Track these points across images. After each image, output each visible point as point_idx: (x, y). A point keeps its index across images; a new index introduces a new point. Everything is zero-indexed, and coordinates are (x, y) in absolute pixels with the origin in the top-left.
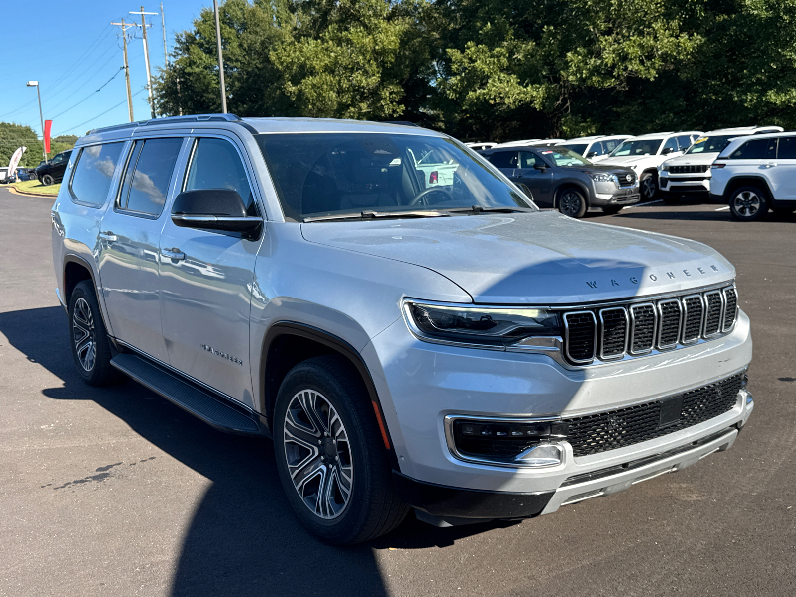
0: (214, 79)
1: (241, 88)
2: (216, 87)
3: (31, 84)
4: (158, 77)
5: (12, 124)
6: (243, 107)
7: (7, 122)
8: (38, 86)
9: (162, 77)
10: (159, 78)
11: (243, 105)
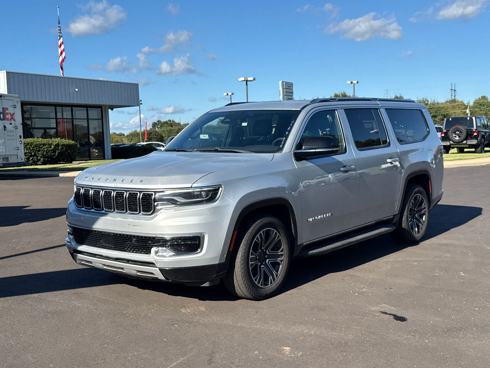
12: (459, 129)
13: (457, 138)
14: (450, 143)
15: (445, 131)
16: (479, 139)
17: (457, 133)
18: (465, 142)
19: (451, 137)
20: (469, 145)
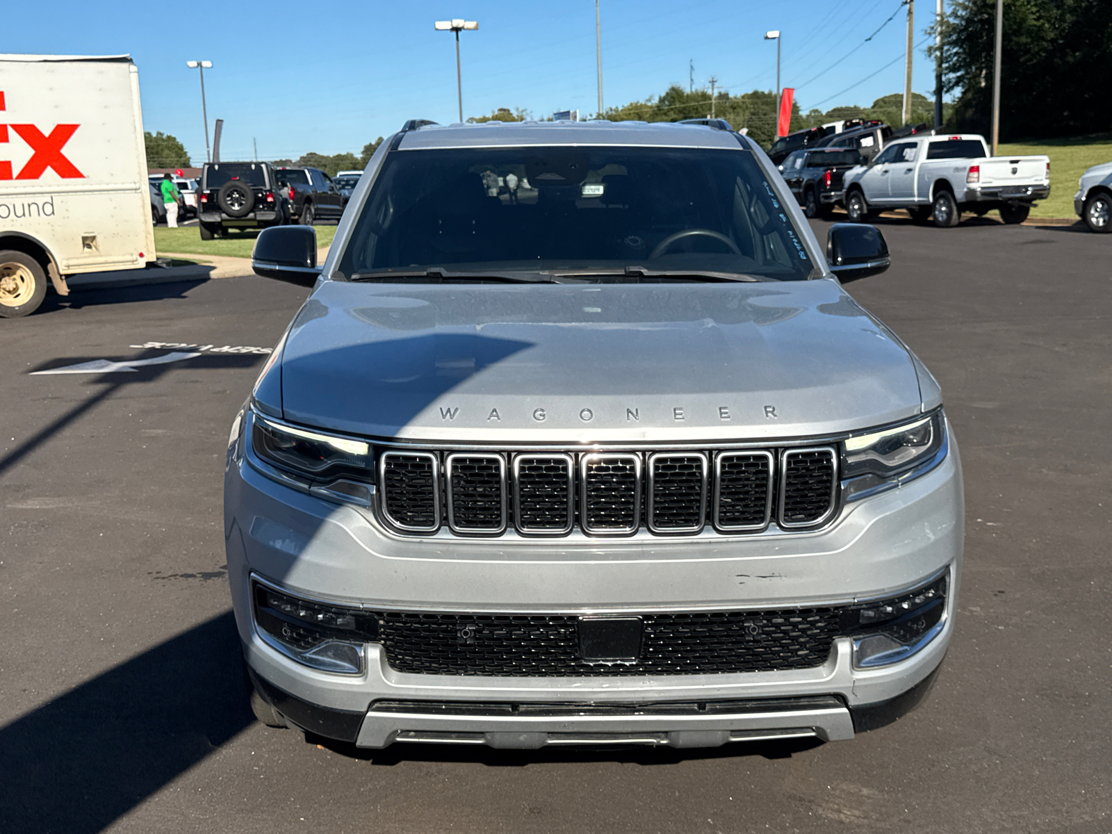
0: (1033, 13)
1: (1074, 24)
2: (1035, 26)
3: (769, 36)
4: (948, 13)
5: (766, 92)
6: (1074, 56)
7: (760, 90)
8: (779, 38)
9: (955, 14)
10: (950, 16)
11: (1074, 52)
12: (239, 189)
13: (236, 207)
14: (221, 217)
15: (208, 192)
16: (276, 209)
17: (234, 196)
18: (251, 215)
19: (223, 205)
20: (259, 221)
